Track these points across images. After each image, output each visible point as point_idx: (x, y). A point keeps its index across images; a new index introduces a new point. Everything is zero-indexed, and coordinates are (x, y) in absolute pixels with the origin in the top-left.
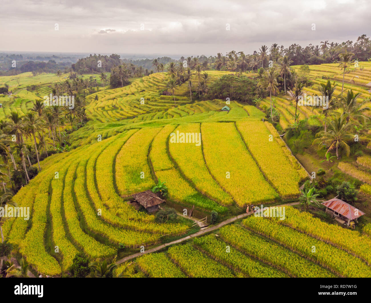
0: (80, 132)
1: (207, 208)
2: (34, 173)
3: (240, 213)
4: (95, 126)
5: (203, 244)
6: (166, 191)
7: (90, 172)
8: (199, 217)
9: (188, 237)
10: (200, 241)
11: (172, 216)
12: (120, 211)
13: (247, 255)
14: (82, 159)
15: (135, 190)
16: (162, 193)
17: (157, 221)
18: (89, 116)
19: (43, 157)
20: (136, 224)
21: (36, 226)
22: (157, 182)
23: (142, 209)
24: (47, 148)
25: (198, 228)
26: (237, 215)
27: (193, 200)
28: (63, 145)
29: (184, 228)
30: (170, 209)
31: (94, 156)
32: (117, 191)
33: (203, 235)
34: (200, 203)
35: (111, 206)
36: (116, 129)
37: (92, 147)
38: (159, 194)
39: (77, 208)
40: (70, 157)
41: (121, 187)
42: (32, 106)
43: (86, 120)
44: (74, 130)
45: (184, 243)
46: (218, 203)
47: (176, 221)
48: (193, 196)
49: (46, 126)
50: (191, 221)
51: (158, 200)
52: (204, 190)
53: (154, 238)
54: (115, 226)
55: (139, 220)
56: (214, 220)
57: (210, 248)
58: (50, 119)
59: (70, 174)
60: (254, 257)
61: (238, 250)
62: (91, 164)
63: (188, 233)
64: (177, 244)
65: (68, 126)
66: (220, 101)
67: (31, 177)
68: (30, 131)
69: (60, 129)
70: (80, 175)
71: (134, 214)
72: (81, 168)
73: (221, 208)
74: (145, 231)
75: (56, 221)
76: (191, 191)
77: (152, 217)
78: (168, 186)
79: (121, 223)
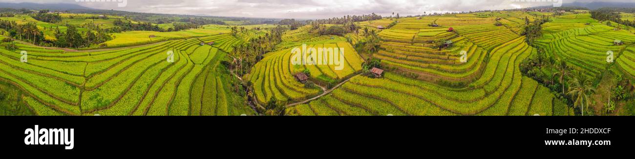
0: (279, 45)
1: (327, 81)
2: (262, 58)
3: (341, 82)
4: (284, 43)
5: (325, 99)
6: (309, 73)
7: (280, 61)
8: (323, 86)
9: (319, 96)
10: (324, 98)
11: (311, 85)
12: (290, 80)
13: (345, 103)
14: (278, 56)
15: (297, 72)
16: (308, 74)
17: (305, 87)
18: (282, 40)
19: (266, 52)
20: (296, 88)
21: (260, 78)
22: (306, 69)
23: (299, 81)
24: (267, 49)
25: (323, 91)
26: (339, 83)
27: (321, 78)
28: (272, 49)
29: (317, 91)
30: (311, 82)
31: (283, 55)
32: (290, 71)
33: (325, 95)
34: (324, 79)
35: (287, 77)
36: (291, 45)
37: (282, 52)
38: (306, 74)
39: (274, 75)
40: (274, 54)
41: (291, 70)
42: (265, 34)
43: (281, 41)
44: (277, 44)
45: (317, 99)
46: (331, 78)
47: (313, 88)
48: (321, 76)
49: (268, 42)
50: (320, 88)
51: (306, 77)
52: (326, 73)
53: (303, 96)
54: (288, 87)
55: (298, 86)
56: (330, 87)
57: (328, 101)
58: (270, 40)
59: (274, 60)
60: (347, 103)
61: (341, 101)
62: (281, 58)
63: (319, 94)
64: (314, 100)
65: (275, 43)
66: (331, 35)
67: (261, 59)
68: (263, 42)
69: (272, 43)
70: (277, 62)
71: (296, 83)
72: (277, 59)
73: (332, 81)
74: (300, 92)
75: (267, 79)
76: (320, 73)
77: (303, 85)
78: (310, 71)
79: (290, 86)
